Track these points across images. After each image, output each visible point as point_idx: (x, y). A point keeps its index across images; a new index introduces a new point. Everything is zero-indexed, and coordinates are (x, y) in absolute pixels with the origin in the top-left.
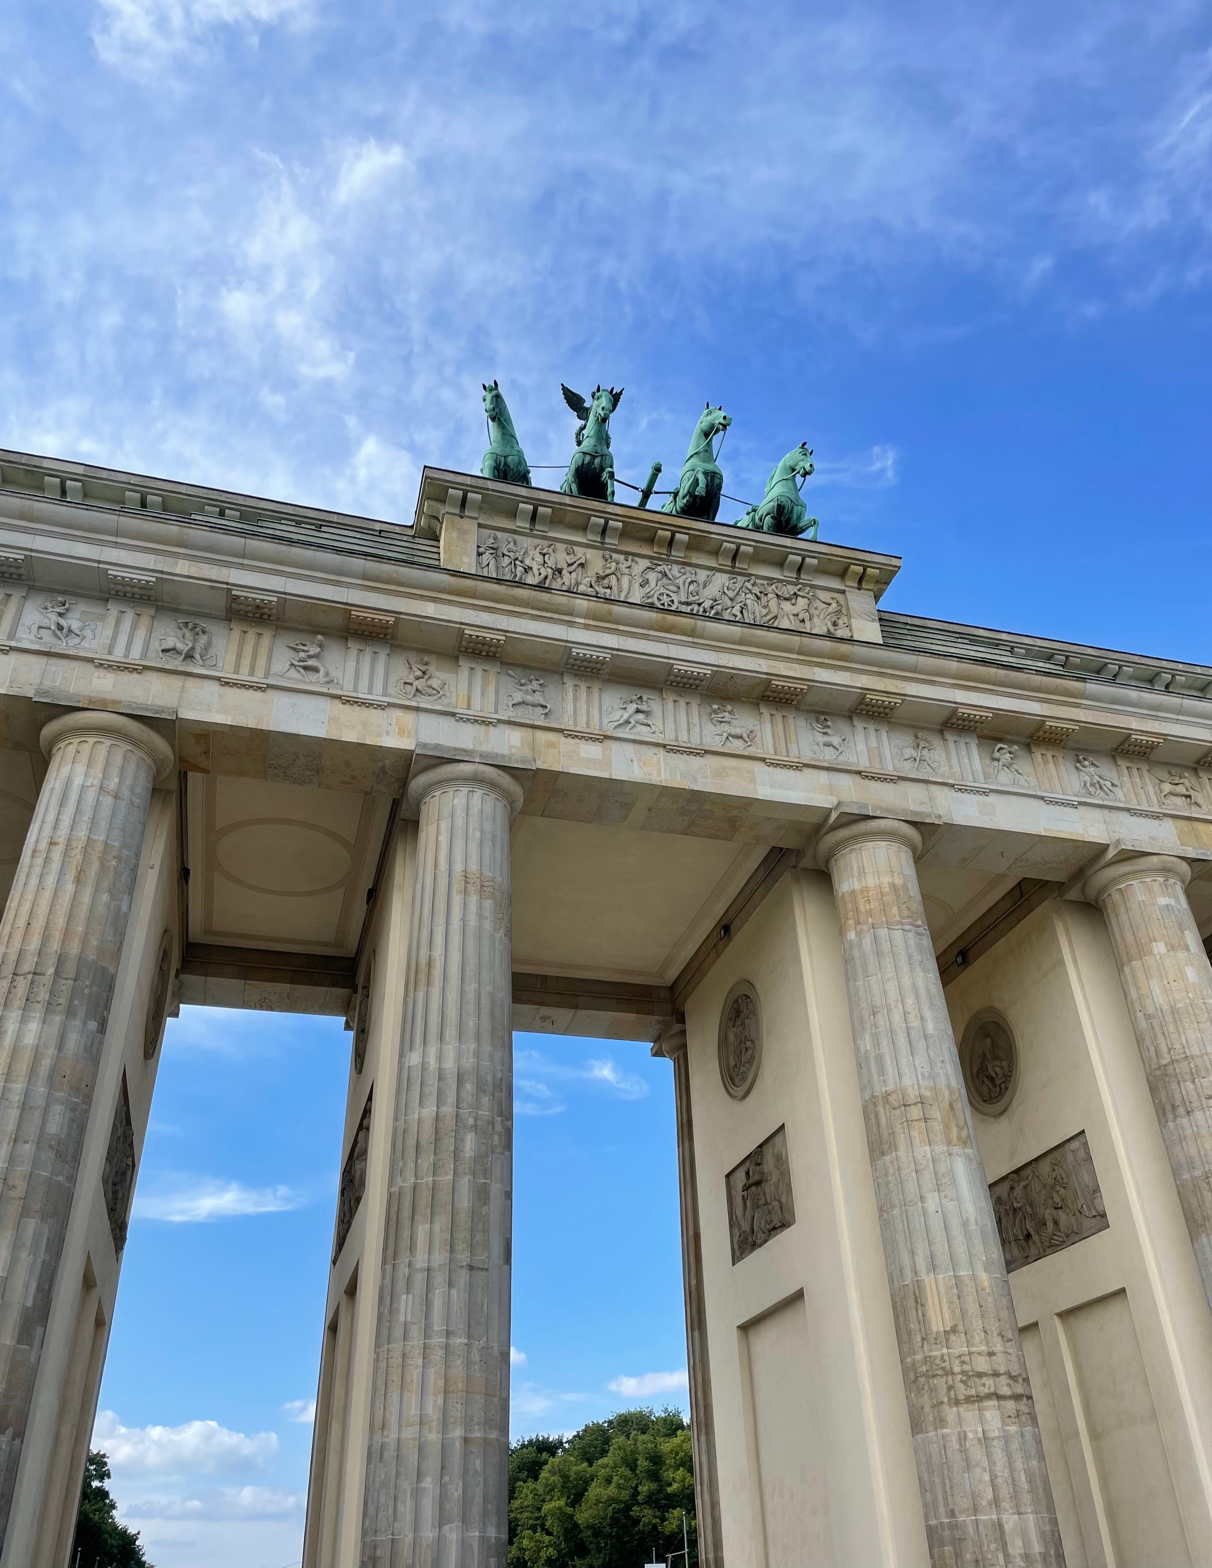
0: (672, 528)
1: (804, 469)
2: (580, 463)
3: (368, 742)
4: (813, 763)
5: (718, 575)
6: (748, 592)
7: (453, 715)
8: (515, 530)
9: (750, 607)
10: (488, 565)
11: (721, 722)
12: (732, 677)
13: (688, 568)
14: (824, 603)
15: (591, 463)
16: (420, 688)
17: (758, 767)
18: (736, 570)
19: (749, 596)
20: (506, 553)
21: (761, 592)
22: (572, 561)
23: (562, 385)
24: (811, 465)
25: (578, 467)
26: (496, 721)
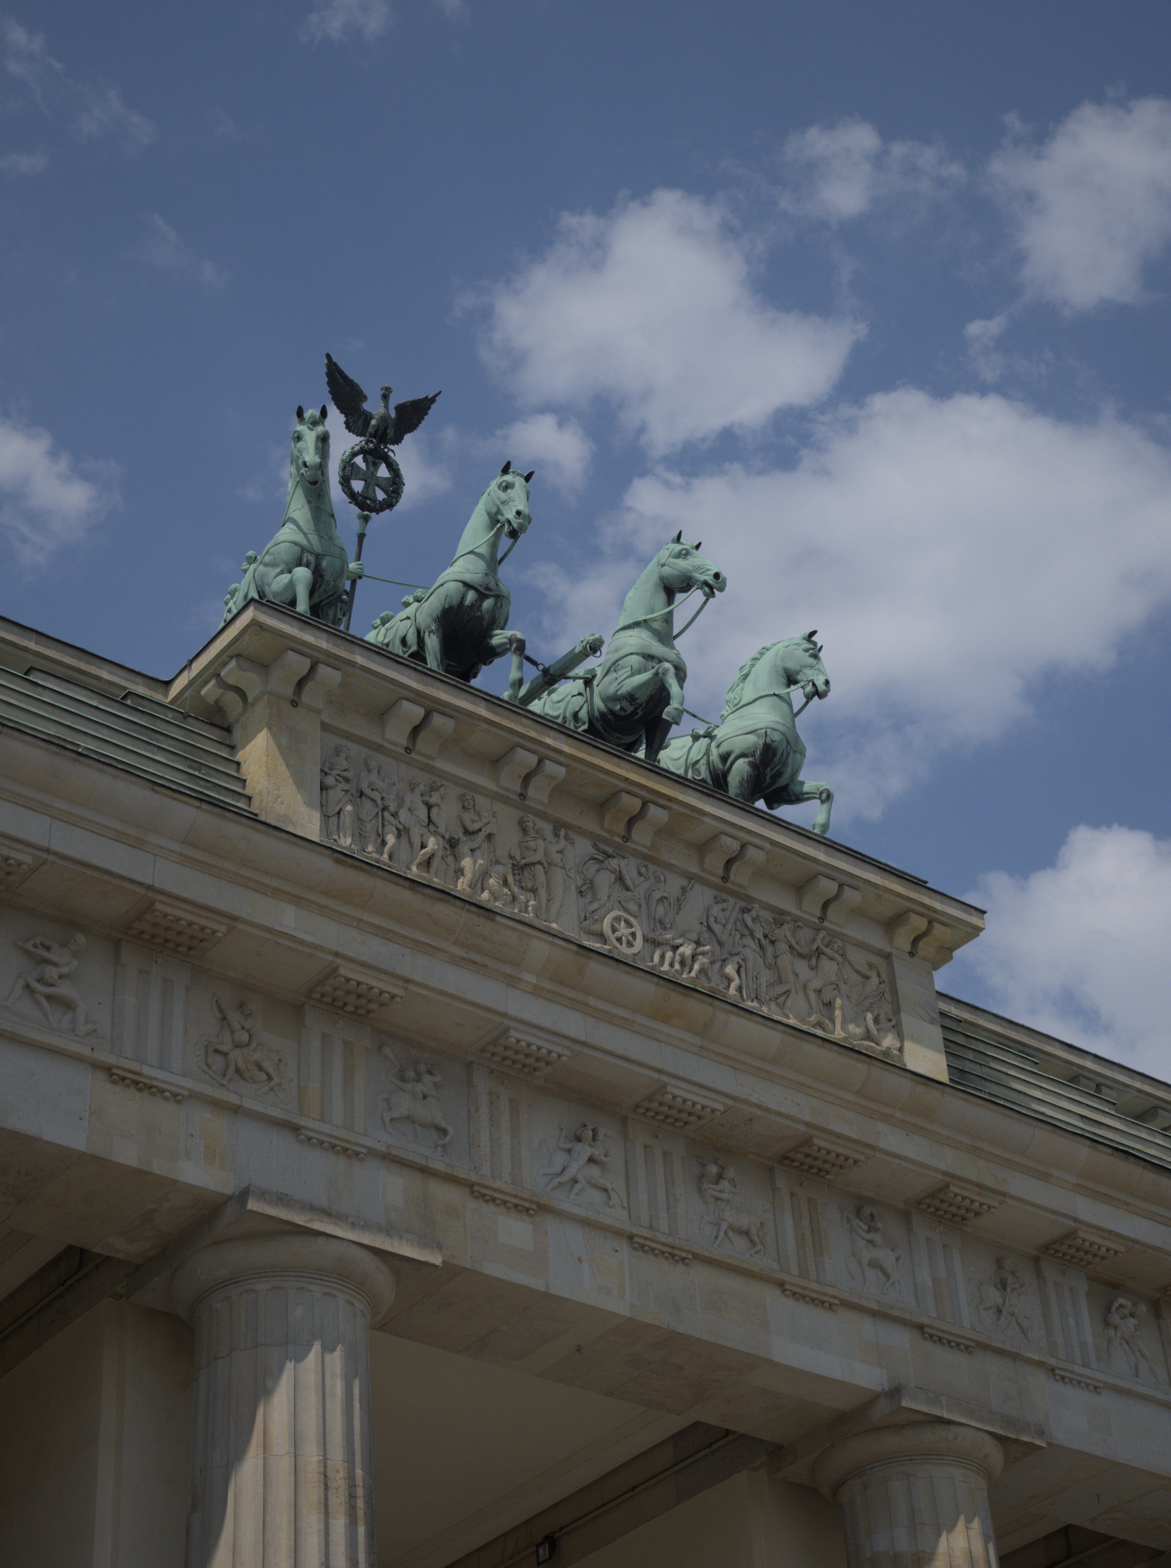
0: (644, 793)
1: (814, 685)
2: (455, 602)
3: (156, 1170)
4: (855, 1300)
5: (698, 888)
6: (746, 932)
7: (296, 1129)
8: (381, 746)
9: (750, 965)
10: (339, 813)
11: (717, 1199)
12: (751, 1120)
13: (652, 868)
14: (858, 972)
15: (476, 605)
16: (242, 1065)
17: (772, 1298)
18: (729, 885)
19: (748, 941)
20: (367, 791)
21: (766, 936)
22: (476, 826)
23: (328, 356)
24: (827, 683)
25: (451, 607)
26: (365, 1151)
